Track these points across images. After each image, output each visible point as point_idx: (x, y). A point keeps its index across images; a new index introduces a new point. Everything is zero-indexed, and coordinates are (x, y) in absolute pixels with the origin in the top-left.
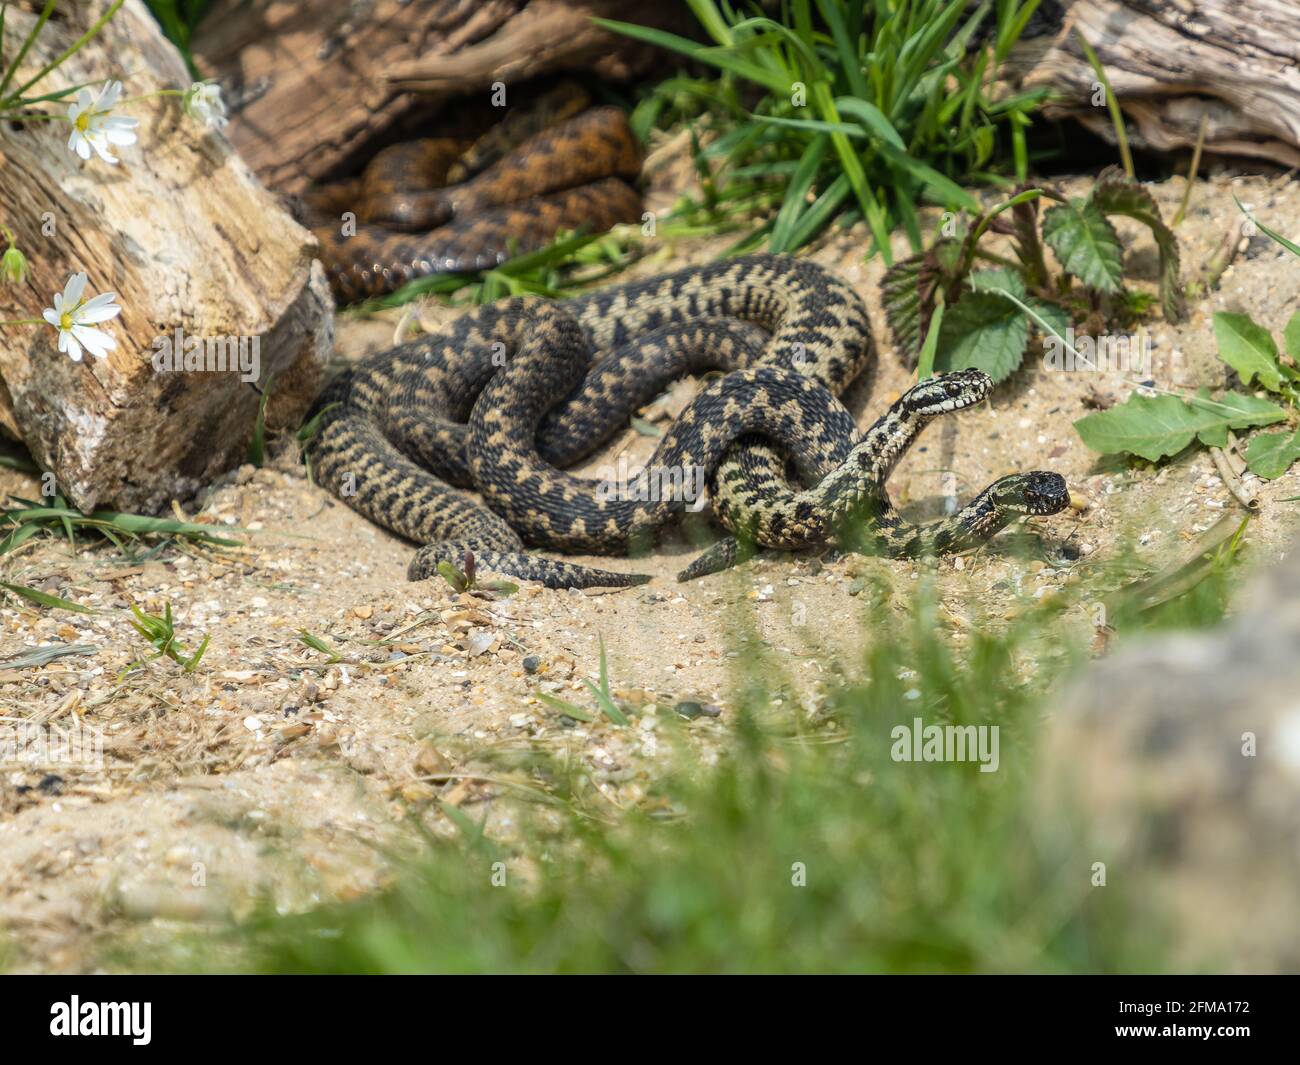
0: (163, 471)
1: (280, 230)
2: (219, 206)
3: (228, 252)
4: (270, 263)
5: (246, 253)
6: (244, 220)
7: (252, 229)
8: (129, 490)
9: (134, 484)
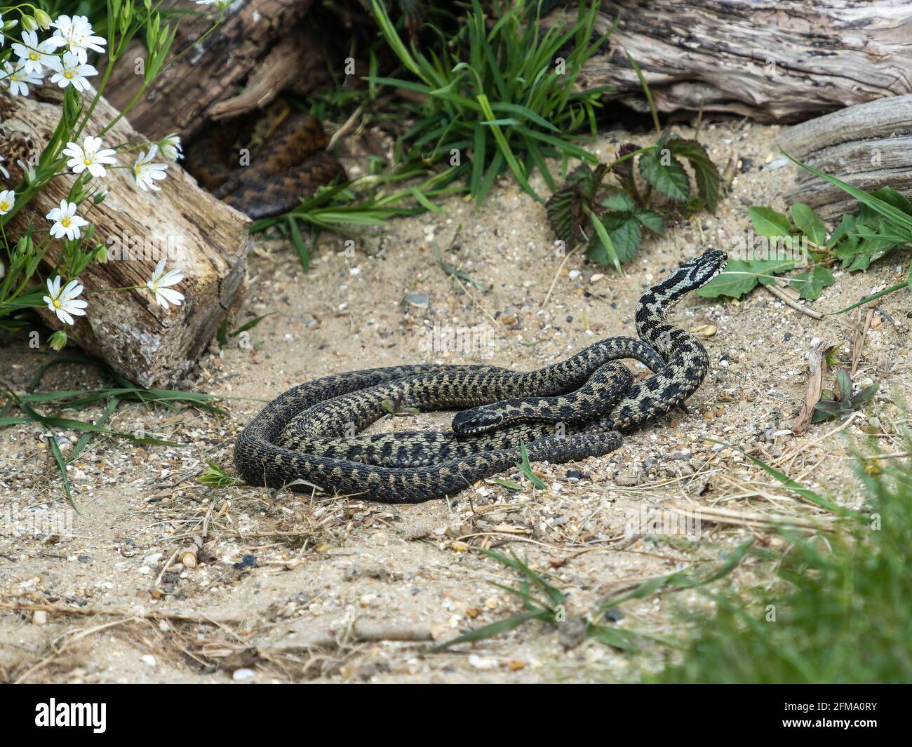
0: (181, 359)
1: (228, 216)
2: (183, 203)
3: (196, 230)
4: (224, 235)
5: (207, 230)
6: (202, 212)
7: (208, 216)
8: (166, 372)
9: (167, 368)
